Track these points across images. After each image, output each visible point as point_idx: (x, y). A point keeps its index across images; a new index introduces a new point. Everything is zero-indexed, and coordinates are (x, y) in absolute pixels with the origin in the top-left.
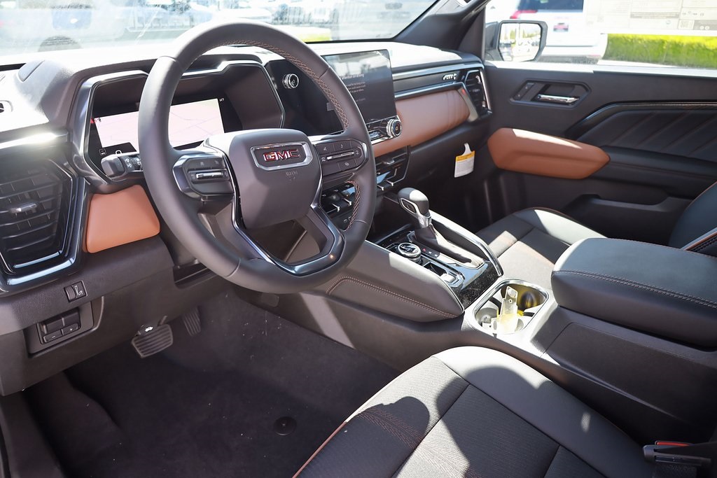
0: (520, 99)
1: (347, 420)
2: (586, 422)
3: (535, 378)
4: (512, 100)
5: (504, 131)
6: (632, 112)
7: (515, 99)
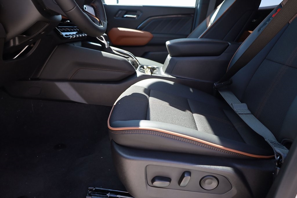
0: (118, 17)
1: (115, 104)
2: (191, 90)
3: (172, 83)
4: (115, 18)
5: (114, 29)
6: (160, 17)
7: (116, 17)
